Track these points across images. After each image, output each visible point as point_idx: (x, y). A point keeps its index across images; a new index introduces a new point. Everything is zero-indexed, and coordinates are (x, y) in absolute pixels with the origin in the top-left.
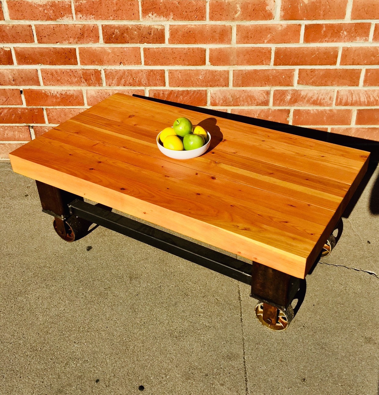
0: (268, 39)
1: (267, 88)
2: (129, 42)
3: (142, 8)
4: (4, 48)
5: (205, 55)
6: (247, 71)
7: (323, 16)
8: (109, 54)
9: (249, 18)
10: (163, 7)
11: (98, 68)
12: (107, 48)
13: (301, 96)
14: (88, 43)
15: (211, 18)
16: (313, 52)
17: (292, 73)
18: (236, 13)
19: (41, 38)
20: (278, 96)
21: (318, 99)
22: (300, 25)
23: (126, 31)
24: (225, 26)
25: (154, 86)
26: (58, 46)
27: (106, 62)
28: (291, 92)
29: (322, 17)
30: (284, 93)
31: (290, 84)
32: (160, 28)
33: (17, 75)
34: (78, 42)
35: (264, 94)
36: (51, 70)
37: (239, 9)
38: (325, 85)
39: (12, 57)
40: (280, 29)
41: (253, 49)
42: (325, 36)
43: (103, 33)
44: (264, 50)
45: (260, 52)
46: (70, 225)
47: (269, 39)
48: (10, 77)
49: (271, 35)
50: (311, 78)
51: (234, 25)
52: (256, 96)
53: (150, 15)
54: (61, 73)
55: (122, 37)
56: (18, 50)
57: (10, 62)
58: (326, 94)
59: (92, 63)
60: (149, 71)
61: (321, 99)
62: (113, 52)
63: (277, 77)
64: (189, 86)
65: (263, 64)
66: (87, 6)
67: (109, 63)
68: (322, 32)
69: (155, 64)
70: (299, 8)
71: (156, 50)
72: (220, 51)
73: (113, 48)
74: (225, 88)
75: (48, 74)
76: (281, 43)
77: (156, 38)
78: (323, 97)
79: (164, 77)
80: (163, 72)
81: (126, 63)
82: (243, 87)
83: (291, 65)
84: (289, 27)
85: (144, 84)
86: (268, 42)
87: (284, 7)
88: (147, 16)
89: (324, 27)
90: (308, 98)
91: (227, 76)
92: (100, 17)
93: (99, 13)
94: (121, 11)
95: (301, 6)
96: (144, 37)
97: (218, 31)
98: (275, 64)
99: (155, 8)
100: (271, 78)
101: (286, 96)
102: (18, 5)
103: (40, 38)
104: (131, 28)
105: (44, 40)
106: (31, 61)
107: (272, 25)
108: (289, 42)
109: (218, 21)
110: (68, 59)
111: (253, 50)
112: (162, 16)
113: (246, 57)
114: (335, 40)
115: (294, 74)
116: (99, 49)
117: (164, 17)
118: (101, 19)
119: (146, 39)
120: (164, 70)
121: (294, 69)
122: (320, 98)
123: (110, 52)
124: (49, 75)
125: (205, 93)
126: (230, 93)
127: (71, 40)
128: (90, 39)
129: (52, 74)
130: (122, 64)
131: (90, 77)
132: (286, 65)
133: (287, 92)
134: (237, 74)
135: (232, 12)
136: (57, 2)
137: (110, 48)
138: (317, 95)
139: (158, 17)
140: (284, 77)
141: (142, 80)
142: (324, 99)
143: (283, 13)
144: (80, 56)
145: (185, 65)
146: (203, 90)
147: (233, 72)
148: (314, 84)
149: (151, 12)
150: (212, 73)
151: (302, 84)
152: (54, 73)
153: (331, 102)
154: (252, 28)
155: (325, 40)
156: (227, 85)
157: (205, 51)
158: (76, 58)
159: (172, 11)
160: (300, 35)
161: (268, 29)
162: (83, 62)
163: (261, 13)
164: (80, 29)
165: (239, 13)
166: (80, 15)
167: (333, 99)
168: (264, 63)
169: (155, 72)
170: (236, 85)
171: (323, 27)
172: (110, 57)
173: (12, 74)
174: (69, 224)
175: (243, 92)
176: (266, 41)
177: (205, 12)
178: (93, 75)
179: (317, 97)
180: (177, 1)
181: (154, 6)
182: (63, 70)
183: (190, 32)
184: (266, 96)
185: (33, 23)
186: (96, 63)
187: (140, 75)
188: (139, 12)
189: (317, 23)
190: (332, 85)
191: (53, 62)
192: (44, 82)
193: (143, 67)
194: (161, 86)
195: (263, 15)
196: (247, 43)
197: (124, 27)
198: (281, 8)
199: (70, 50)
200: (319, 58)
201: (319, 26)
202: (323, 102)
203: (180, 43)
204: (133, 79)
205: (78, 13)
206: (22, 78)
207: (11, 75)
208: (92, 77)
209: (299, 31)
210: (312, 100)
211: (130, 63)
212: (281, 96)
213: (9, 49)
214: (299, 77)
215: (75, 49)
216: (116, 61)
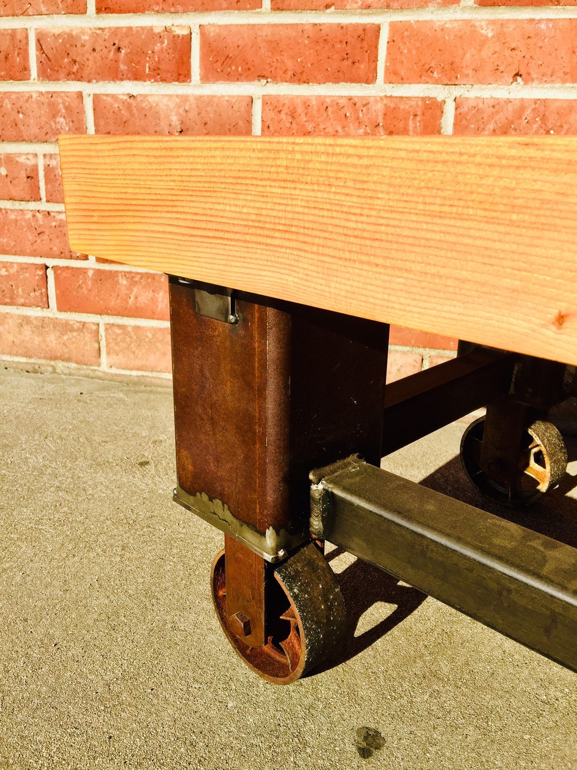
4: (173, 28)
8: (485, 41)
11: (437, 92)
12: (483, 23)
26: (329, 18)
27: (470, 72)
33: (192, 115)
36: (292, 99)
39: (190, 57)
48: (175, 119)
54: (319, 110)
56: (212, 33)
57: (182, 74)
59: (424, 74)
62: (500, 36)
67: (480, 75)
73: (503, 24)
75: (280, 112)
81: (534, 76)
106: (240, 69)
110: (350, 62)
116: (456, 25)
123: (490, 35)
124: (283, 116)
129: (293, 114)
130: (519, 79)
131: (406, 124)
137: (492, 22)
144: (389, 53)
152: (300, 110)
158: (376, 60)
162: (395, 73)
172: (486, 53)
173: (181, 111)
178: (416, 115)
182: (328, 100)
186: (435, 75)
191: (302, 73)
199: (361, 32)
206: (205, 124)
207: (178, 114)
208: (411, 123)
211: (548, 76)
213: (185, 32)
215: (377, 29)
216: (501, 68)
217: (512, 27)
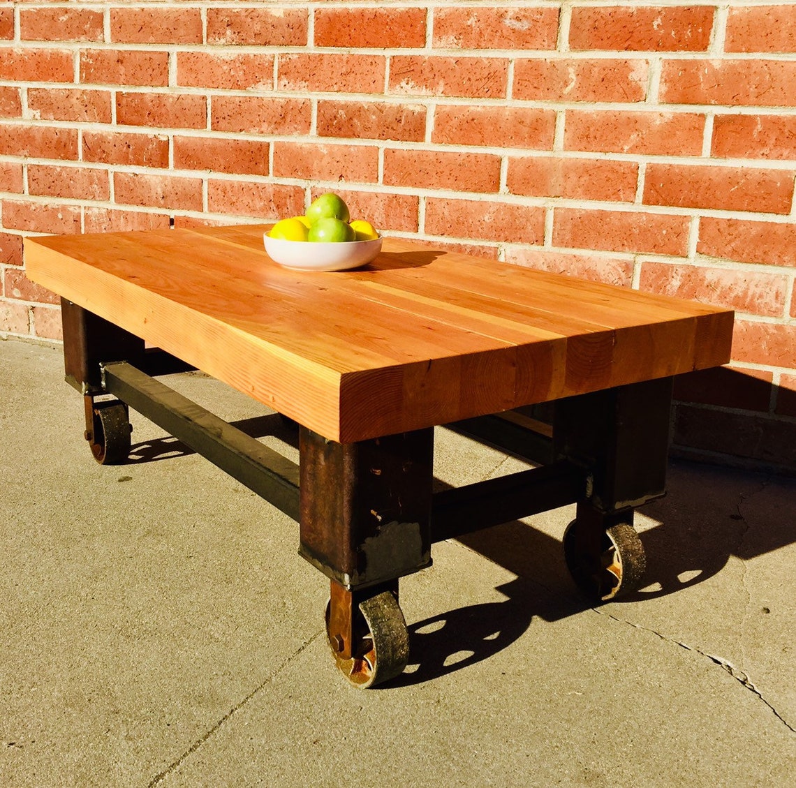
0: (632, 144)
1: (627, 256)
2: (361, 135)
3: (391, 69)
4: (159, 136)
5: (499, 169)
6: (583, 212)
7: (757, 97)
8: (323, 156)
9: (592, 96)
10: (427, 70)
11: (302, 183)
12: (322, 146)
13: (706, 283)
14: (290, 134)
15: (517, 94)
16: (732, 178)
17: (684, 225)
18: (566, 84)
19: (218, 120)
20: (651, 279)
21: (745, 294)
22: (703, 116)
23: (358, 114)
24: (542, 111)
25: (397, 229)
26: (242, 137)
27: (317, 173)
28: (680, 271)
29: (755, 99)
30: (664, 272)
31: (679, 252)
32: (418, 109)
33: (169, 188)
34: (276, 132)
35: (620, 269)
36: (224, 182)
37: (573, 76)
38: (764, 262)
39: (168, 154)
40: (658, 122)
41: (598, 164)
42: (763, 143)
43: (318, 116)
44: (622, 168)
45: (613, 171)
46: (104, 419)
47: (634, 142)
48: (160, 191)
49: (638, 135)
50: (729, 242)
51: (561, 108)
52: (602, 273)
53: (403, 84)
54: (239, 190)
55: (349, 126)
56: (180, 140)
57: (164, 164)
58: (768, 284)
59: (294, 172)
60: (391, 196)
61: (753, 296)
62: (331, 154)
63: (649, 230)
64: (462, 236)
65: (619, 199)
66: (299, 65)
67: (322, 175)
68: (755, 134)
69: (403, 182)
70: (701, 77)
71: (406, 154)
72: (530, 165)
73: (332, 147)
74: (535, 247)
75: (217, 189)
76: (660, 154)
77: (410, 130)
78: (758, 291)
79: (417, 211)
80: (416, 200)
81: (350, 178)
82: (573, 247)
83: (681, 207)
84: (677, 119)
85: (379, 224)
86: (631, 151)
87: (668, 75)
88: (398, 86)
89: (759, 122)
90: (722, 288)
91: (540, 219)
92: (317, 84)
93: (316, 78)
94: (353, 75)
95: (704, 75)
96: (388, 128)
97: (528, 121)
98: (647, 202)
99: (413, 70)
100: (636, 231)
101: (670, 280)
102: (192, 59)
103: (216, 121)
104: (366, 107)
105: (223, 124)
106: (195, 163)
107: (639, 114)
108: (677, 153)
109: (529, 100)
110: (254, 163)
111: (599, 166)
112: (424, 87)
113: (582, 179)
114: (785, 153)
115: (688, 227)
116: (307, 145)
117: (428, 89)
118: (317, 89)
119: (390, 130)
120: (418, 197)
121: (690, 216)
122: (750, 293)
123: (325, 152)
124: (219, 192)
125: (493, 253)
126: (546, 260)
127: (265, 127)
128: (296, 126)
129: (224, 191)
130: (343, 179)
131: (286, 201)
132: (670, 206)
133: (672, 270)
134: (563, 219)
135: (560, 82)
136: (252, 56)
137: (326, 145)
138: (744, 285)
139: (416, 88)
140: (664, 232)
141: (376, 214)
142: (761, 296)
143: (664, 89)
144: (274, 159)
145: (458, 189)
146: (490, 248)
147: (554, 212)
148: (736, 255)
149: (406, 79)
150: (512, 210)
151: (708, 254)
152: (228, 189)
153: (778, 306)
154: (598, 117)
155: (762, 152)
156: (540, 240)
157: (500, 161)
158: (268, 163)
159: (444, 78)
160: (702, 137)
161: (633, 123)
162: (278, 171)
163: (618, 86)
164: (282, 107)
165: (572, 85)
166: (285, 81)
167: (784, 298)
168: (622, 196)
169: (401, 200)
170: (559, 241)
171: (757, 124)
172: (324, 162)
173: (163, 185)
174: (103, 416)
175: (574, 260)
176: (626, 148)
177: (506, 81)
178: (290, 196)
179: (744, 289)
180: (455, 58)
181: (412, 68)
182: (243, 184)
183: (473, 120)
184: (623, 275)
185: (209, 93)
186: (299, 173)
187: (373, 203)
188: (384, 78)
189: (742, 114)
190: (781, 263)
191: (229, 167)
192: (209, 205)
193: (380, 188)
194: (409, 230)
195: (621, 90)
196: (586, 149)
197: (354, 105)
198: (662, 77)
199: (259, 146)
200: (746, 195)
201: (747, 121)
202: (759, 304)
203: (452, 141)
204: (360, 211)
205: (282, 76)
206: (177, 194)
207: (162, 187)
208: (288, 200)
209: (700, 129)
210: (733, 295)
211: (357, 178)
212: (658, 277)
213: (166, 139)
214: (701, 237)
215: (268, 145)
216: (333, 172)
217: (336, 149)
